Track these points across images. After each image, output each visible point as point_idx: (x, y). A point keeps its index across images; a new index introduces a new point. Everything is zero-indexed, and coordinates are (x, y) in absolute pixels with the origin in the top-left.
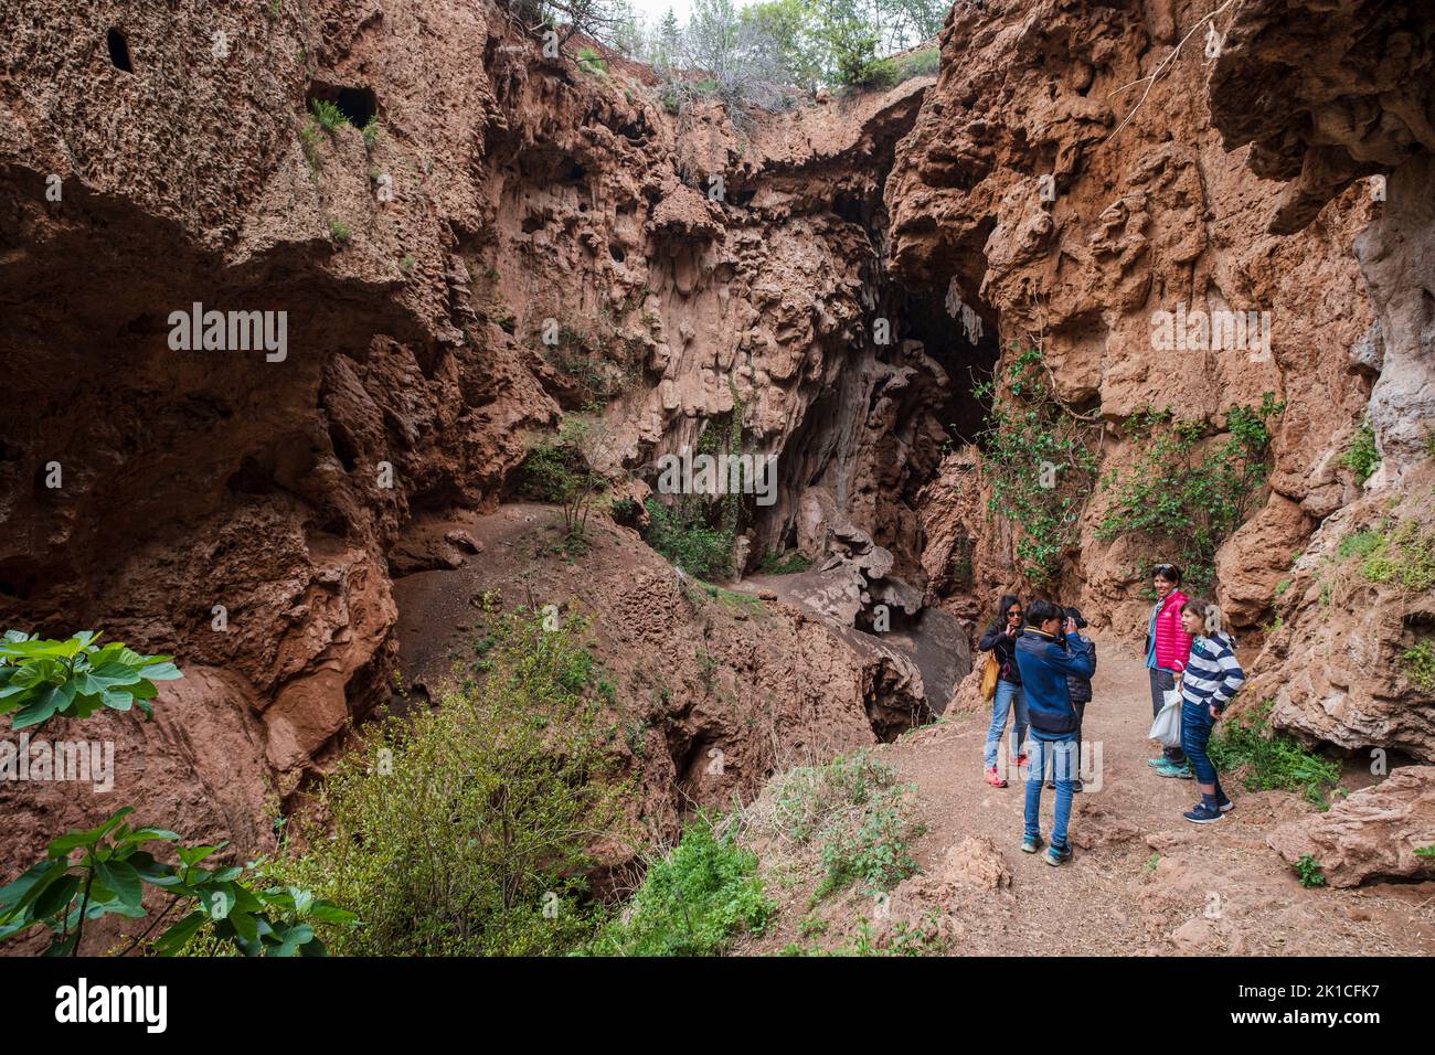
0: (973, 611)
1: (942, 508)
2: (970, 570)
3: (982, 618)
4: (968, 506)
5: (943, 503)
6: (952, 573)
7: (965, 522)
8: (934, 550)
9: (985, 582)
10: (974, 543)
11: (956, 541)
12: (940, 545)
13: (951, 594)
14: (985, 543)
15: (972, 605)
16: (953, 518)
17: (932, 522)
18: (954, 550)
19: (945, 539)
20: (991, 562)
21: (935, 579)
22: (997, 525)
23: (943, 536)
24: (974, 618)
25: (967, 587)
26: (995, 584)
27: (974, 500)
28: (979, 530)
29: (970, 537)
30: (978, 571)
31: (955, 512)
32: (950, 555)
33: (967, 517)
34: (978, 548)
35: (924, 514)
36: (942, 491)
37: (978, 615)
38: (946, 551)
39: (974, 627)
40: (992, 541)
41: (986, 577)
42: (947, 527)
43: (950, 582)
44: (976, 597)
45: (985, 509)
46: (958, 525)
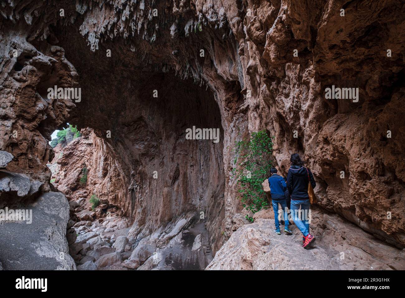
0: (86, 194)
1: (78, 158)
2: (86, 180)
3: (89, 197)
4: (88, 158)
5: (78, 156)
6: (79, 182)
7: (86, 163)
8: (72, 174)
9: (92, 184)
10: (89, 171)
11: (82, 170)
12: (75, 171)
13: (77, 189)
14: (93, 170)
15: (85, 192)
16: (82, 162)
17: (73, 163)
18: (81, 173)
19: (78, 169)
20: (95, 176)
21: (71, 184)
22: (98, 163)
23: (77, 168)
24: (86, 197)
25: (84, 186)
26: (95, 184)
27: (91, 155)
28: (91, 166)
29: (88, 168)
30: (89, 180)
31: (83, 160)
32: (79, 175)
33: (87, 161)
34: (90, 172)
35: (70, 160)
36: (79, 152)
37: (87, 196)
38: (77, 174)
39: (85, 200)
40: (96, 169)
41: (92, 182)
42: (79, 165)
43: (78, 185)
44: (87, 189)
45: (94, 158)
46: (84, 164)
